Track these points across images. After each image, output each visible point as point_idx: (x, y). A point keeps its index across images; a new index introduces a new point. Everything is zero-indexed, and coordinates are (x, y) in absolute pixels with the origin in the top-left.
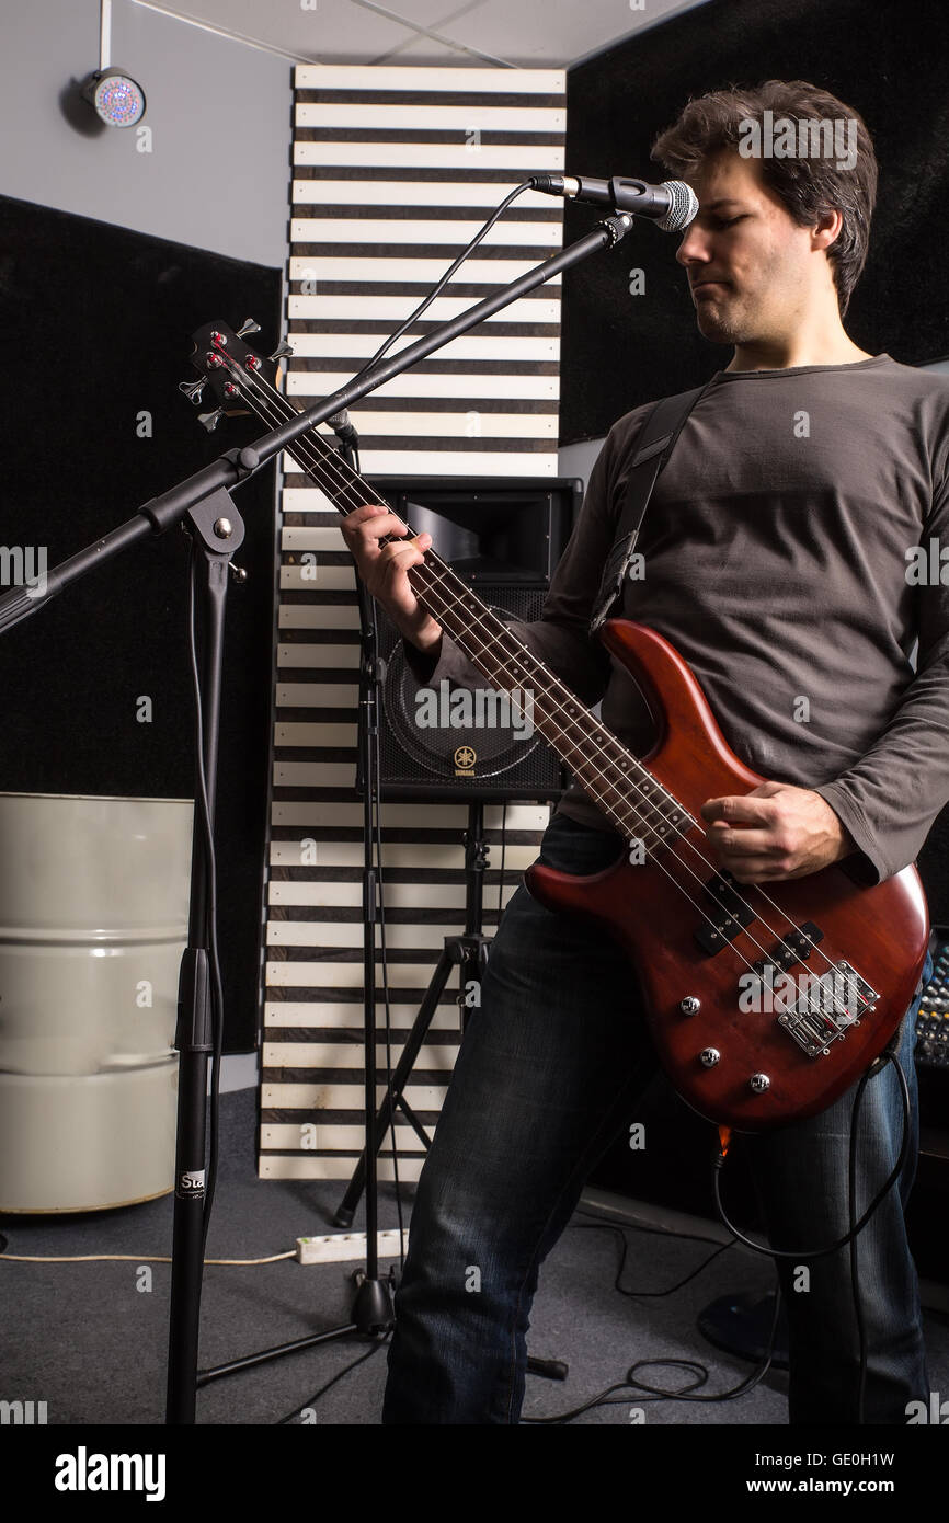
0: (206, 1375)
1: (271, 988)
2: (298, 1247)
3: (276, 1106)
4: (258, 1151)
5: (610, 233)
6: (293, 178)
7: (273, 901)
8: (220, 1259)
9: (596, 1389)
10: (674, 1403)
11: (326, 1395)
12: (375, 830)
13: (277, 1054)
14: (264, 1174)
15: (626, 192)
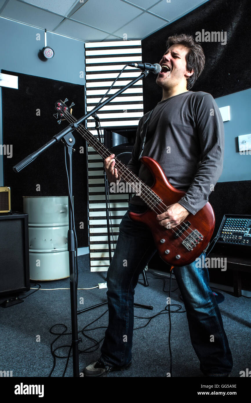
0: (80, 312)
1: (91, 233)
2: (98, 285)
3: (93, 257)
4: (90, 266)
5: (145, 75)
6: (86, 66)
7: (90, 216)
8: (83, 288)
9: (159, 311)
10: (175, 313)
11: (104, 315)
12: (108, 200)
13: (93, 247)
14: (91, 271)
15: (147, 66)
